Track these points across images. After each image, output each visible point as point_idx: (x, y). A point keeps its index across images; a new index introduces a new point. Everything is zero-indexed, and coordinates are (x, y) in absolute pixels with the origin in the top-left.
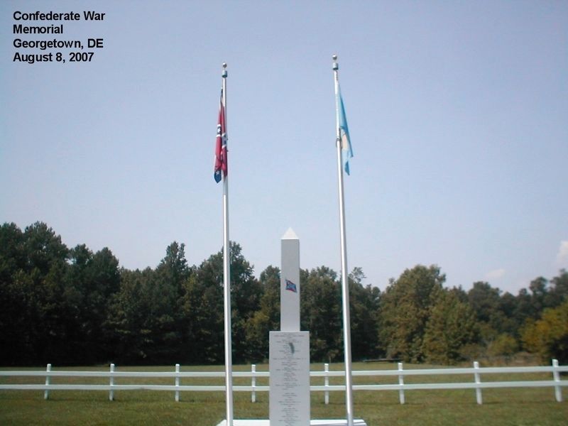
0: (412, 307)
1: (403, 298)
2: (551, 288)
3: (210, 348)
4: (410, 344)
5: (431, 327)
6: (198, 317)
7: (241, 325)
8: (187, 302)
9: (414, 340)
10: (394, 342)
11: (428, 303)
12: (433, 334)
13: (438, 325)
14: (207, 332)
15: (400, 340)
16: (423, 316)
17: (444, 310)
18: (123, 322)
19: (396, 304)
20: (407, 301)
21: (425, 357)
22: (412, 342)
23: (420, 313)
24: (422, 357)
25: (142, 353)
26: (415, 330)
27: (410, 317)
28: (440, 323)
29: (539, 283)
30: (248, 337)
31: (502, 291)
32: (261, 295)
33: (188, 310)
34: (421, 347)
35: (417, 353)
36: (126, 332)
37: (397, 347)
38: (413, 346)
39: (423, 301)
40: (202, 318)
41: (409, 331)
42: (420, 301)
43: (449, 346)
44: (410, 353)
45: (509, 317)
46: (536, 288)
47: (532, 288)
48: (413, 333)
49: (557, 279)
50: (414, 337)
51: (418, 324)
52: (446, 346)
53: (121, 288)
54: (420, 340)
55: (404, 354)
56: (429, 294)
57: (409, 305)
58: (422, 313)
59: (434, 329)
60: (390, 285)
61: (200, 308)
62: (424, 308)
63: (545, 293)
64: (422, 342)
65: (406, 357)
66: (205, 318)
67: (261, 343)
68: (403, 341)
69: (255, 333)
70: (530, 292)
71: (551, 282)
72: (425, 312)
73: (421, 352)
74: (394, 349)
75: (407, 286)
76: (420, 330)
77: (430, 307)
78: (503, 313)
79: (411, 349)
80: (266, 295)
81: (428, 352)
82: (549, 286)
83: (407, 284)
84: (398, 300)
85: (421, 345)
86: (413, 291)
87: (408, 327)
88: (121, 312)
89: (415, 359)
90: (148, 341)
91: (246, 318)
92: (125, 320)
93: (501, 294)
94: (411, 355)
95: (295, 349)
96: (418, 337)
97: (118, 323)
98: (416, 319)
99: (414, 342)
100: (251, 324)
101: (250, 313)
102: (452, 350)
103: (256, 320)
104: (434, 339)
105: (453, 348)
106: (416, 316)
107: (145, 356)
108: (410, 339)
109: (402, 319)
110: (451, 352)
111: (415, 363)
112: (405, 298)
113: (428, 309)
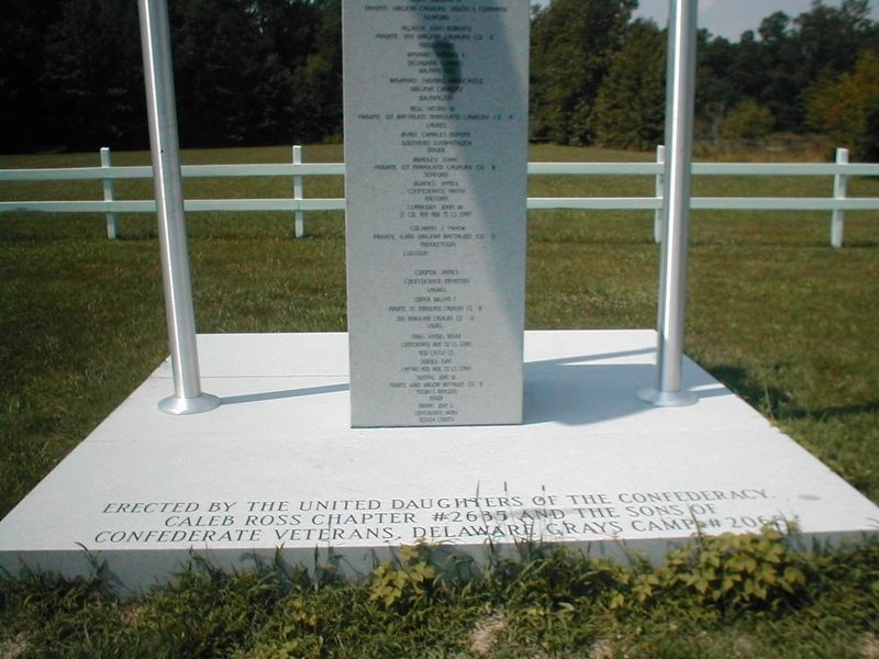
0: (577, 52)
1: (560, 36)
2: (793, 31)
3: (231, 119)
4: (569, 113)
5: (613, 85)
6: (208, 65)
7: (283, 79)
8: (188, 38)
9: (577, 107)
10: (539, 110)
11: (604, 44)
12: (614, 97)
13: (624, 81)
14: (226, 91)
15: (551, 107)
16: (594, 67)
17: (637, 55)
18: (74, 76)
19: (546, 48)
20: (567, 41)
21: (594, 136)
22: (573, 111)
23: (590, 61)
24: (589, 136)
25: (114, 129)
26: (578, 91)
27: (573, 67)
28: (629, 78)
29: (776, 22)
30: (297, 100)
31: (711, 35)
32: (317, 27)
33: (191, 53)
34: (589, 119)
35: (580, 129)
36: (82, 93)
37: (544, 119)
38: (575, 116)
39: (597, 41)
40: (216, 66)
41: (568, 93)
42: (591, 41)
43: (643, 118)
44: (569, 128)
45: (719, 77)
46: (769, 32)
47: (762, 31)
48: (575, 96)
49: (805, 16)
50: (577, 103)
51: (586, 80)
52: (639, 118)
53: (65, 14)
54: (587, 107)
55: (556, 130)
56: (607, 30)
57: (571, 48)
58: (594, 62)
59: (617, 90)
60: (532, 17)
61: (212, 49)
62: (598, 55)
63: (782, 39)
64: (590, 110)
65: (559, 135)
66: (222, 67)
67: (319, 109)
68: (558, 109)
69: (309, 92)
70: (758, 38)
71: (796, 21)
72: (598, 60)
73: (587, 127)
74: (539, 122)
75: (571, 14)
76: (589, 91)
77: (608, 51)
78: (711, 70)
79: (570, 122)
80: (326, 27)
81: (601, 127)
82: (790, 28)
83: (571, 10)
84: (550, 39)
85: (588, 116)
86: (582, 24)
87: (567, 85)
88: (69, 58)
89: (576, 139)
90: (123, 108)
91: (292, 68)
92: (78, 72)
93: (710, 40)
94: (571, 133)
95: (465, 72)
96: (583, 102)
97: (65, 77)
98: (583, 71)
99: (577, 111)
100: (301, 78)
101: (299, 59)
102: (649, 126)
103: (309, 70)
104: (615, 107)
105: (650, 121)
106: (583, 66)
107: (121, 134)
108: (569, 105)
109: (559, 72)
110: (644, 129)
111: (576, 145)
112: (565, 35)
113: (604, 55)
